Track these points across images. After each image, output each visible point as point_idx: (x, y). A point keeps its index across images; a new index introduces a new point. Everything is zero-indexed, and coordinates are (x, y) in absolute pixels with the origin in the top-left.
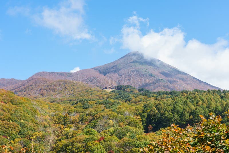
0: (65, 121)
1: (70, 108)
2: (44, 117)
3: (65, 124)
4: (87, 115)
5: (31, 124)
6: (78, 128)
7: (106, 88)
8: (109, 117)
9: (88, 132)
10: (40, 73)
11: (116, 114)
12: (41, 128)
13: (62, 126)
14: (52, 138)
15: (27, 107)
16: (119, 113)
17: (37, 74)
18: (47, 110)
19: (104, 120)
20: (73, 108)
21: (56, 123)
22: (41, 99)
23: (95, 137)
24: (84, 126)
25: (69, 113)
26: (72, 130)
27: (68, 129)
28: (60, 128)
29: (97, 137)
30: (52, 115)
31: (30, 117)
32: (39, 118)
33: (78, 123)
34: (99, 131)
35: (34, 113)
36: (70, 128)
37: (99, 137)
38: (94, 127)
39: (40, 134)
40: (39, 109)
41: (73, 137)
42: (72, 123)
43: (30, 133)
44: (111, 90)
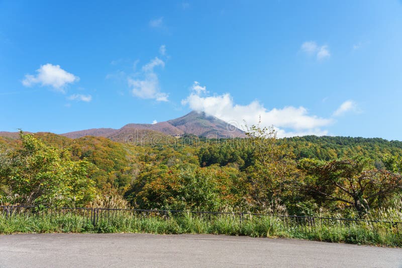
0: (146, 159)
1: (150, 150)
2: (131, 157)
3: (146, 161)
4: (162, 155)
5: (122, 161)
6: (155, 164)
7: (176, 135)
8: (177, 157)
9: (161, 167)
10: (130, 124)
11: (181, 154)
12: (129, 164)
13: (144, 163)
14: (137, 171)
15: (120, 150)
16: (183, 154)
17: (127, 125)
18: (134, 151)
19: (173, 159)
20: (152, 150)
21: (140, 160)
22: (130, 143)
23: (166, 170)
24: (159, 163)
25: (149, 154)
26: (151, 165)
27: (148, 165)
28: (143, 164)
29: (167, 170)
30: (138, 155)
31: (121, 156)
32: (128, 157)
33: (155, 160)
34: (169, 167)
35: (124, 154)
36: (150, 164)
37: (169, 171)
38: (166, 163)
39: (129, 168)
40: (128, 151)
41: (151, 170)
42: (151, 160)
43: (122, 167)
44: (179, 137)
